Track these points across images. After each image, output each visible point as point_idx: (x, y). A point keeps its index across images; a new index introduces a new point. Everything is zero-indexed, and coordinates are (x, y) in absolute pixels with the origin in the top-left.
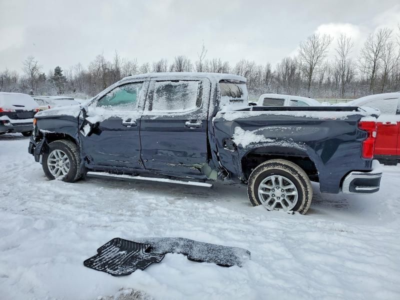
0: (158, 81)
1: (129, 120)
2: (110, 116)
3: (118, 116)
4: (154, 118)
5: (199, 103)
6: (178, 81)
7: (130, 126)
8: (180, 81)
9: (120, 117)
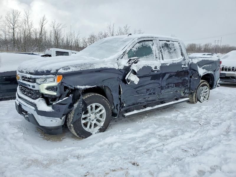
0: (160, 41)
1: (156, 68)
2: (143, 66)
3: (148, 65)
4: (168, 65)
5: (182, 55)
6: (169, 41)
7: (156, 72)
8: (170, 41)
9: (149, 65)
